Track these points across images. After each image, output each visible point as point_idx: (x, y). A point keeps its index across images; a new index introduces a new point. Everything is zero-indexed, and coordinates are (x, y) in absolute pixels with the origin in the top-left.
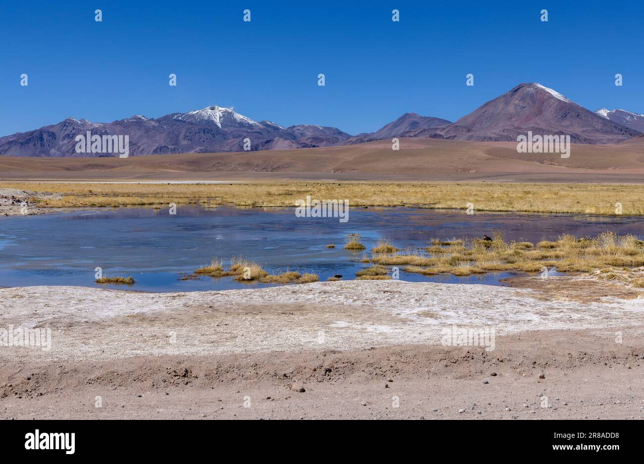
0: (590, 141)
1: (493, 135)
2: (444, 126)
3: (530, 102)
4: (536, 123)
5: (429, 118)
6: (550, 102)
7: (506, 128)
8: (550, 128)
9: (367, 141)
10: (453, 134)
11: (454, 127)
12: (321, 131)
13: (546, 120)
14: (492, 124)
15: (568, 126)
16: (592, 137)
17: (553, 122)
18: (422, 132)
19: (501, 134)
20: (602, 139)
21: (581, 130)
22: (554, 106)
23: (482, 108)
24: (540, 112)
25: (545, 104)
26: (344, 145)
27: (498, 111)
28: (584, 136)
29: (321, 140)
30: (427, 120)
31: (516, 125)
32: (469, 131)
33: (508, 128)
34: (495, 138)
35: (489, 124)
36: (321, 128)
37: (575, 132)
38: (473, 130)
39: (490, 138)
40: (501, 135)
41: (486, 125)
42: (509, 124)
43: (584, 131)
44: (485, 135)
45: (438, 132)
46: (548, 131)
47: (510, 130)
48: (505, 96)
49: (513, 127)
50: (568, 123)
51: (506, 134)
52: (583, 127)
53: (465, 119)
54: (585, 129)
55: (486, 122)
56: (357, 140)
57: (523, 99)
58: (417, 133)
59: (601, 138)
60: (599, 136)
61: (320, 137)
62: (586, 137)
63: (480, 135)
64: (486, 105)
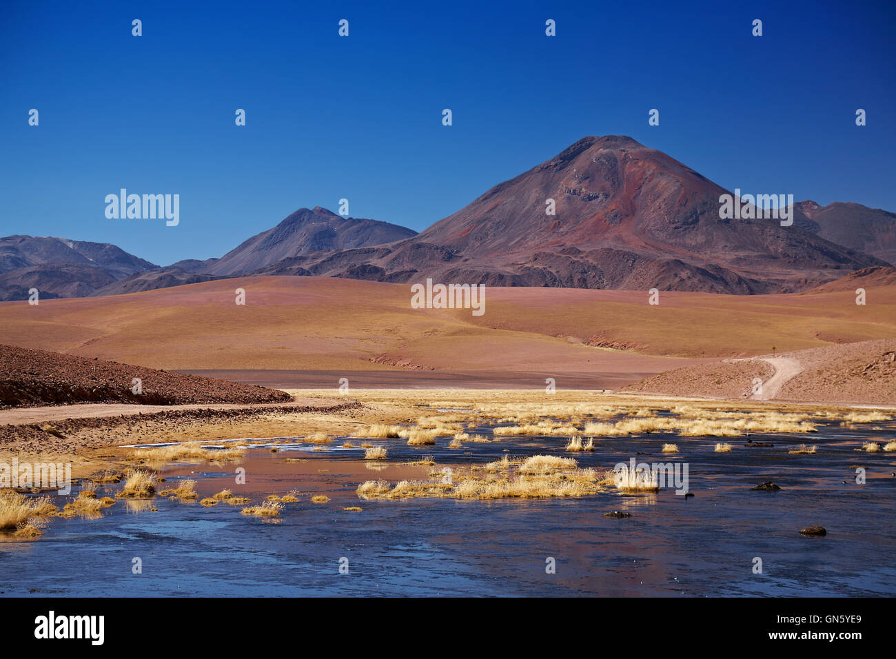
0: (753, 285)
1: (509, 269)
2: (389, 245)
3: (607, 184)
4: (618, 238)
5: (359, 221)
6: (656, 186)
7: (542, 250)
8: (652, 252)
9: (188, 282)
10: (407, 267)
11: (413, 247)
12: (72, 252)
13: (644, 232)
14: (510, 239)
15: (699, 248)
16: (757, 274)
17: (662, 236)
18: (331, 259)
19: (529, 265)
20: (783, 281)
21: (732, 256)
22: (666, 195)
23: (486, 198)
24: (629, 212)
25: (643, 190)
26: (126, 292)
27: (527, 208)
28: (739, 271)
29: (67, 279)
30: (355, 227)
31: (569, 244)
32: (450, 257)
33: (548, 251)
34: (514, 277)
35: (502, 240)
36: (71, 245)
37: (714, 262)
38: (461, 257)
39: (501, 277)
40: (529, 269)
41: (495, 244)
42: (551, 240)
43: (738, 260)
44: (489, 270)
45: (375, 262)
46: (645, 259)
47: (552, 255)
48: (545, 168)
49: (560, 249)
50: (701, 239)
51: (541, 267)
52: (736, 248)
53: (442, 226)
54: (742, 254)
55: (494, 235)
56: (161, 278)
57: (587, 176)
58: (319, 261)
59: (779, 277)
60: (775, 271)
61: (64, 270)
62: (739, 274)
63: (477, 269)
64: (497, 190)
